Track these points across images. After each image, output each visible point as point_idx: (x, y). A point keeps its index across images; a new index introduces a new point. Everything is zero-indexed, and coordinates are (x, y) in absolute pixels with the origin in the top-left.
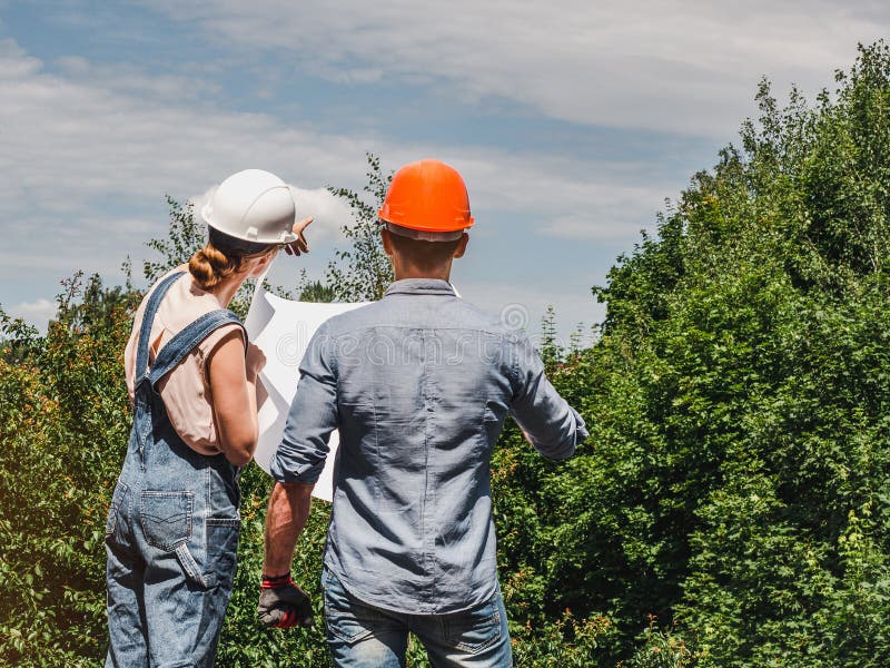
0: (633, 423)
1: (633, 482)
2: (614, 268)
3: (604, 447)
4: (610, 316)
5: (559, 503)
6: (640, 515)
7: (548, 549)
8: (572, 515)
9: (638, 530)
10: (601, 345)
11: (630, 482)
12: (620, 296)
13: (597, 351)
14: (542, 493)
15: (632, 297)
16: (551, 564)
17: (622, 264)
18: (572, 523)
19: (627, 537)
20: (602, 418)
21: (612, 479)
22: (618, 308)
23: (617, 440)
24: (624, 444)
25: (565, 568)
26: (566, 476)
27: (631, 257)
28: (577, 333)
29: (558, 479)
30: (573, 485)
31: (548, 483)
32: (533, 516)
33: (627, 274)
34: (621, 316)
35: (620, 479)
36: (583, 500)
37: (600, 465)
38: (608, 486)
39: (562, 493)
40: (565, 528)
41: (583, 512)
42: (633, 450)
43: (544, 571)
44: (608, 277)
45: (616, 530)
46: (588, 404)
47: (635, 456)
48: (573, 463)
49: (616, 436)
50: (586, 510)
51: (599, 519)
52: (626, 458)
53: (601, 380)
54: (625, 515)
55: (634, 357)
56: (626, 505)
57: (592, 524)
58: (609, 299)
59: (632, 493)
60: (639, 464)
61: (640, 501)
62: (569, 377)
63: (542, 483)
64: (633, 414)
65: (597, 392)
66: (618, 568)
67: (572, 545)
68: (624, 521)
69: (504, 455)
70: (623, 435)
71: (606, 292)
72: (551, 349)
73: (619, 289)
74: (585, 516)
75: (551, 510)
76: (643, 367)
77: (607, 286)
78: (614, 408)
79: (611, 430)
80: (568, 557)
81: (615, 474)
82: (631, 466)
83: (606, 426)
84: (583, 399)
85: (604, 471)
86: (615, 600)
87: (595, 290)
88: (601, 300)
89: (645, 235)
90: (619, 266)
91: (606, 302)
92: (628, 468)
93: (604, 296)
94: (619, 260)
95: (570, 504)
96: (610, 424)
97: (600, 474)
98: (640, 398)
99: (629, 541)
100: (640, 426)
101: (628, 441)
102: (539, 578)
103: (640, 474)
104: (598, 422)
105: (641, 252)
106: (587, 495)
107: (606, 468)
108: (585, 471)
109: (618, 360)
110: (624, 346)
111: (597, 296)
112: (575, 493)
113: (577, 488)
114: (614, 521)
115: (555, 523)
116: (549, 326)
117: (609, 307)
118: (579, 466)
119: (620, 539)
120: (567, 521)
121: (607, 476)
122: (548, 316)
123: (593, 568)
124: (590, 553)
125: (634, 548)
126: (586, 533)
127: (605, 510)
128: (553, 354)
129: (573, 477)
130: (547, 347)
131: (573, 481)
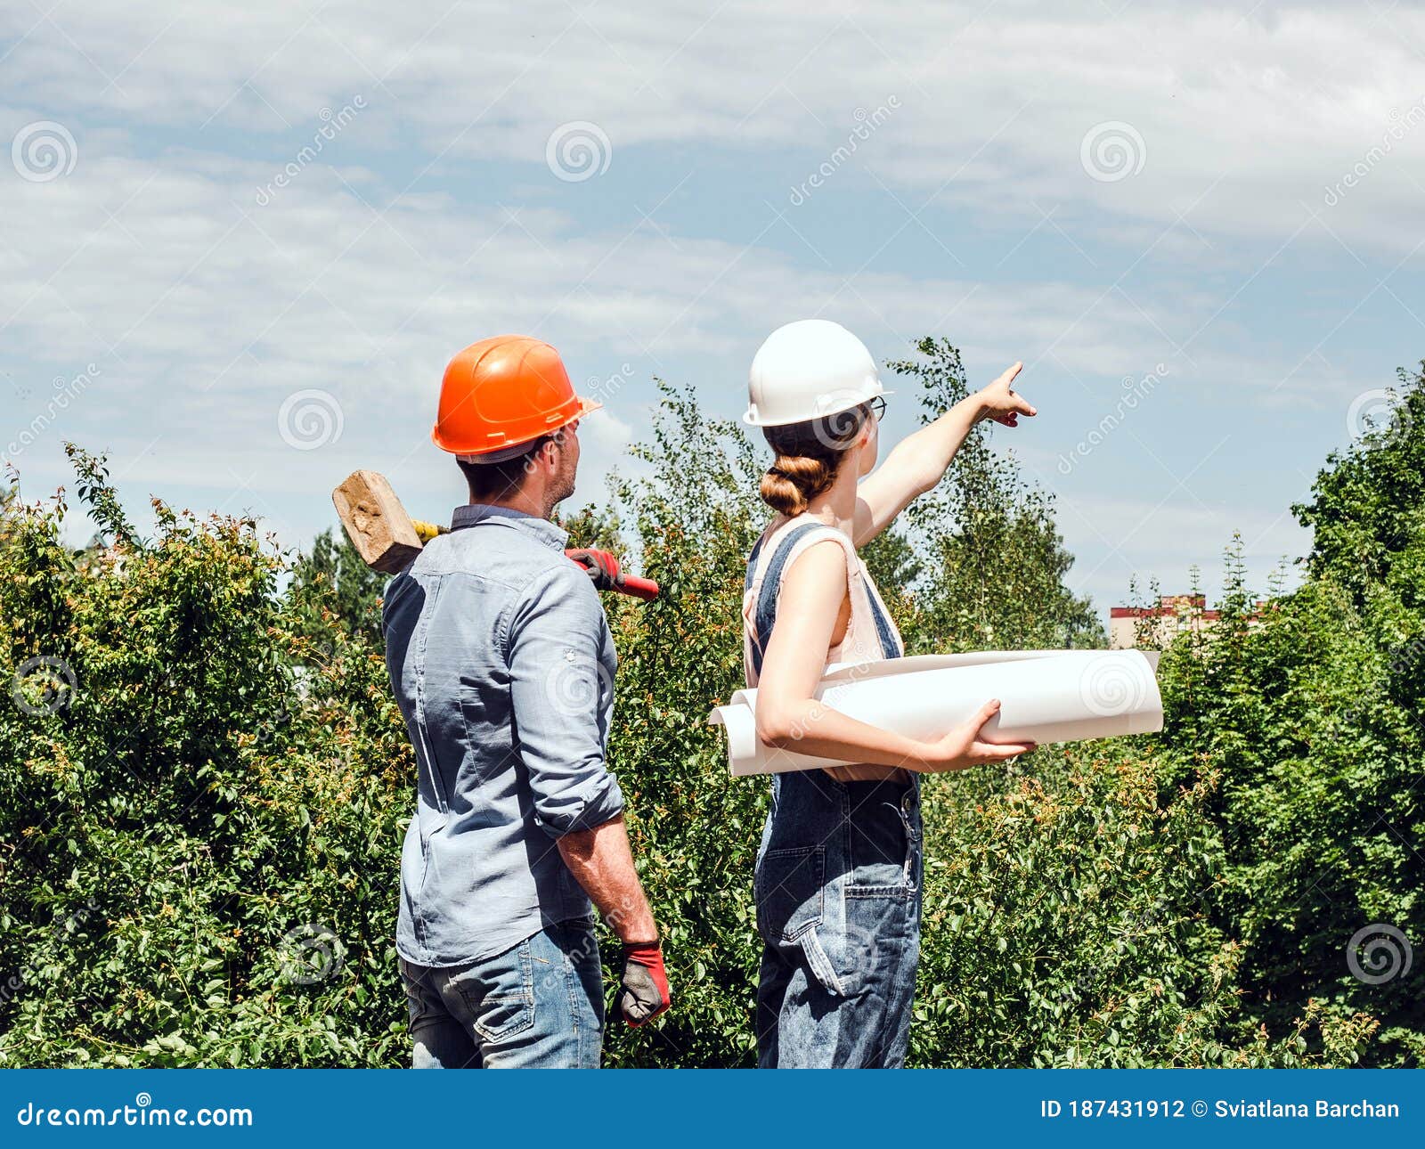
0: (1368, 708)
1: (1371, 799)
2: (1323, 472)
3: (1325, 744)
4: (1319, 546)
5: (1257, 831)
6: (1382, 849)
7: (1240, 901)
8: (1276, 849)
9: (1381, 872)
11: (1367, 797)
12: (1333, 515)
14: (1230, 816)
15: (1354, 517)
16: (1246, 924)
17: (1334, 466)
18: (1278, 861)
19: (1363, 882)
20: (1319, 699)
21: (1338, 794)
23: (1344, 735)
24: (1355, 740)
25: (1269, 931)
26: (1268, 789)
27: (1347, 457)
28: (1280, 571)
29: (1253, 793)
30: (1279, 802)
31: (1239, 799)
32: (1219, 850)
33: (1342, 481)
35: (1350, 794)
36: (1293, 824)
37: (1320, 771)
38: (1332, 804)
39: (1260, 814)
40: (1265, 868)
41: (1294, 844)
42: (1369, 749)
43: (1234, 934)
44: (1313, 489)
45: (1349, 872)
46: (1298, 678)
47: (1372, 760)
48: (1278, 769)
49: (1342, 729)
50: (1298, 840)
51: (1319, 855)
52: (1359, 762)
53: (1314, 643)
54: (1360, 849)
56: (1361, 833)
57: (1307, 863)
58: (1316, 521)
59: (1369, 815)
60: (1379, 771)
61: (1383, 827)
62: (1267, 639)
63: (1230, 800)
64: (1368, 695)
65: (1310, 661)
67: (1280, 894)
68: (1357, 857)
69: (1171, 758)
70: (1353, 726)
71: (1312, 510)
72: (1239, 596)
73: (1331, 505)
74: (1297, 850)
75: (1245, 841)
76: (1381, 622)
77: (1314, 502)
78: (1338, 686)
79: (1335, 719)
80: (1273, 913)
81: (1343, 785)
82: (1367, 773)
83: (1326, 713)
84: (1290, 672)
85: (1325, 781)
86: (1346, 981)
87: (1295, 510)
88: (1304, 523)
90: (1331, 468)
91: (1312, 527)
92: (1363, 776)
93: (1310, 517)
94: (1330, 461)
95: (1272, 832)
96: (1333, 708)
97: (1319, 786)
98: (1378, 669)
99: (1366, 889)
100: (1379, 712)
101: (1361, 735)
102: (1227, 947)
103: (1381, 785)
104: (1315, 706)
105: (1363, 449)
106: (1298, 818)
107: (1329, 776)
108: (1297, 781)
111: (1299, 517)
112: (1280, 815)
113: (1284, 806)
114: (1343, 857)
115: (1251, 860)
116: (1236, 562)
117: (1318, 533)
118: (1287, 774)
119: (1353, 885)
120: (1269, 858)
121: (1331, 789)
122: (1233, 548)
123: (1311, 931)
124: (1307, 906)
125: (1375, 899)
126: (1299, 876)
127: (1328, 841)
128: (1241, 604)
129: (1279, 791)
130: (1233, 593)
131: (1278, 797)
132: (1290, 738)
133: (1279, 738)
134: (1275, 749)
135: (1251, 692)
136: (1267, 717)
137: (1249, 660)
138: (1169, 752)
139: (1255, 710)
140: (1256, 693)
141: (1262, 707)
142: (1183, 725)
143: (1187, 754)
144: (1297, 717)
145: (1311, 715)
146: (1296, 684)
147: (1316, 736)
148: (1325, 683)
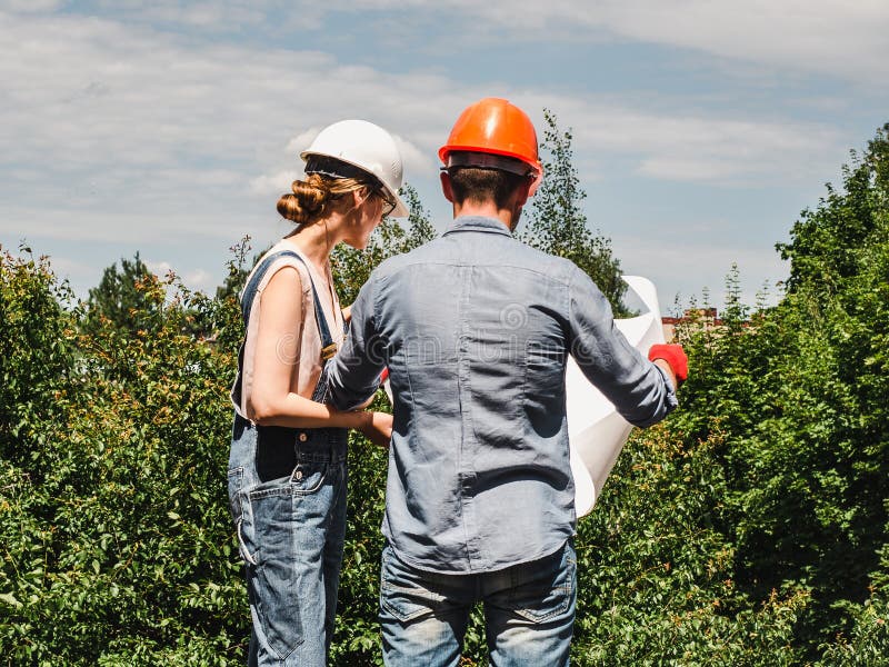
0: (823, 384)
1: (825, 445)
2: (798, 223)
3: (793, 408)
4: (795, 273)
5: (748, 467)
6: (832, 479)
7: (736, 515)
8: (761, 479)
9: (832, 495)
10: (786, 303)
11: (822, 444)
12: (804, 252)
13: (783, 309)
14: (730, 457)
15: (818, 253)
16: (740, 530)
17: (807, 218)
18: (762, 488)
19: (819, 501)
20: (790, 378)
21: (802, 442)
22: (804, 264)
23: (807, 402)
24: (815, 405)
25: (755, 536)
26: (755, 439)
27: (815, 212)
28: (764, 291)
29: (746, 441)
30: (763, 448)
31: (736, 446)
32: (720, 480)
33: (811, 228)
34: (807, 273)
35: (811, 442)
36: (772, 463)
37: (790, 427)
38: (798, 450)
39: (750, 456)
40: (753, 493)
41: (773, 476)
42: (824, 411)
43: (733, 538)
44: (791, 233)
45: (810, 495)
46: (776, 363)
47: (826, 419)
48: (762, 426)
49: (806, 398)
50: (776, 474)
51: (790, 484)
52: (817, 420)
53: (788, 340)
54: (818, 479)
55: (822, 315)
56: (818, 468)
57: (782, 488)
58: (793, 256)
59: (824, 456)
60: (830, 426)
61: (833, 464)
62: (755, 337)
63: (730, 446)
64: (824, 375)
65: (784, 352)
66: (812, 534)
67: (762, 511)
68: (815, 485)
69: (689, 418)
70: (813, 396)
71: (790, 248)
72: (736, 308)
73: (803, 244)
74: (775, 480)
75: (739, 475)
76: (833, 325)
77: (791, 243)
78: (803, 369)
79: (801, 391)
80: (759, 523)
81: (806, 436)
82: (822, 428)
83: (795, 387)
84: (770, 360)
85: (794, 433)
86: (808, 568)
87: (778, 247)
88: (785, 257)
89: (830, 188)
90: (803, 221)
91: (791, 259)
92: (820, 430)
93: (789, 253)
94: (803, 215)
95: (758, 468)
96: (799, 384)
97: (789, 437)
98: (830, 357)
99: (821, 506)
100: (831, 386)
101: (819, 402)
102: (729, 545)
103: (832, 436)
104: (787, 383)
105: (826, 206)
106: (776, 459)
107: (796, 430)
108: (775, 433)
109: (804, 319)
110: (811, 304)
111: (780, 253)
112: (763, 458)
113: (766, 451)
114: (806, 485)
115: (744, 488)
116: (733, 285)
117: (794, 264)
118: (768, 429)
119: (812, 504)
120: (756, 486)
121: (797, 439)
122: (732, 275)
123: (784, 535)
124: (782, 518)
125: (827, 513)
126: (776, 498)
127: (796, 475)
128: (738, 314)
129: (762, 440)
130: (732, 306)
131: (761, 444)
132: (770, 405)
133: (763, 405)
134: (760, 412)
135: (743, 374)
136: (754, 390)
137: (743, 351)
138: (688, 414)
139: (747, 385)
140: (747, 374)
141: (751, 383)
142: (697, 396)
143: (700, 415)
144: (775, 390)
145: (785, 388)
146: (774, 368)
147: (787, 403)
148: (794, 367)
